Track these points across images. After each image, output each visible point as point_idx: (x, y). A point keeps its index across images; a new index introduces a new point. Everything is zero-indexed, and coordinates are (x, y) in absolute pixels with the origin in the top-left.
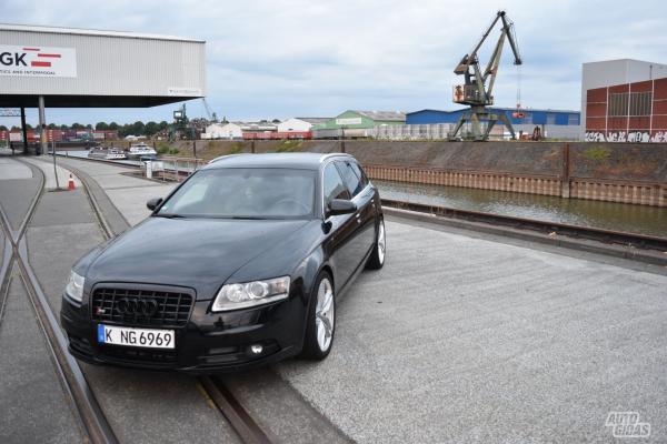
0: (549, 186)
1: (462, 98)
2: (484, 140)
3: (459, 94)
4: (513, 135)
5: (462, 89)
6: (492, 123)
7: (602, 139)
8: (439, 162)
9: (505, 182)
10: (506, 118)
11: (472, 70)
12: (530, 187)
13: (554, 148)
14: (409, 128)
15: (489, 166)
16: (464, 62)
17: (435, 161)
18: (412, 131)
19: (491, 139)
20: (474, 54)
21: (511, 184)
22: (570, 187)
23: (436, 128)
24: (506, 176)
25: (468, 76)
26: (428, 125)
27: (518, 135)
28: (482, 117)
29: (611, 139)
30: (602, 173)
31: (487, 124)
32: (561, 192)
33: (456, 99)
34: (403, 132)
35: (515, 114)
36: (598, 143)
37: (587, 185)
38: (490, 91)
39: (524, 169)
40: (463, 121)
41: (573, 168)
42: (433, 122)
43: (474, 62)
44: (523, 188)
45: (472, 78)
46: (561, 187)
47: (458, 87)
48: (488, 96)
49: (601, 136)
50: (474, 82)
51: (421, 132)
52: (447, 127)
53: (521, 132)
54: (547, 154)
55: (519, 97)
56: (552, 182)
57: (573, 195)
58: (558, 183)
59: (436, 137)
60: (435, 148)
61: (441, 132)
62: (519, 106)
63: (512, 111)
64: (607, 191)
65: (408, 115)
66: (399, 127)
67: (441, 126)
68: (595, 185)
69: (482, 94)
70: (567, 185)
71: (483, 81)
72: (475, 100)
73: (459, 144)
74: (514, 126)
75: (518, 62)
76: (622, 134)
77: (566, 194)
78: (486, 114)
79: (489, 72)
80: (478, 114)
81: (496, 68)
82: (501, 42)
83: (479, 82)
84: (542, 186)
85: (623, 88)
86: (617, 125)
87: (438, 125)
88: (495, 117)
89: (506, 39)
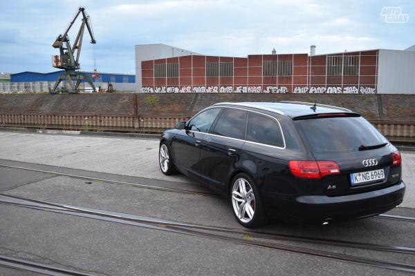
0: (125, 121)
1: (60, 64)
2: (76, 92)
3: (57, 61)
4: (94, 89)
5: (59, 58)
6: (79, 81)
7: (152, 91)
8: (46, 108)
9: (96, 120)
10: (88, 78)
11: (64, 45)
12: (113, 123)
13: (125, 97)
14: (16, 84)
15: (83, 110)
16: (59, 39)
17: (42, 108)
18: (18, 87)
19: (81, 92)
20: (66, 34)
21: (101, 121)
22: (139, 121)
23: (38, 84)
24: (96, 116)
25: (62, 49)
26: (31, 83)
27: (97, 89)
28: (73, 78)
29: (157, 91)
30: (157, 112)
31: (76, 82)
32: (133, 124)
33: (55, 64)
34: (11, 88)
35: (93, 76)
36: (150, 93)
37: (149, 119)
38: (77, 60)
39: (108, 111)
40: (61, 80)
41: (139, 109)
42: (34, 81)
43: (66, 40)
44: (109, 123)
45: (65, 51)
46: (133, 122)
47: (56, 57)
48: (77, 64)
49: (152, 89)
50: (66, 53)
51: (26, 87)
52: (46, 84)
53: (100, 87)
54: (121, 101)
55: (95, 65)
56: (127, 119)
57: (141, 126)
58: (131, 119)
59: (38, 91)
60: (41, 99)
61: (41, 87)
62: (95, 70)
63: (91, 74)
64: (161, 122)
65: (12, 76)
67: (41, 84)
68: (154, 120)
69: (73, 62)
70: (137, 120)
71: (73, 53)
72: (67, 66)
73: (59, 96)
74: (94, 84)
75: (93, 42)
76: (164, 88)
77: (137, 125)
78: (76, 75)
79: (75, 47)
80: (71, 75)
81: (80, 45)
82: (82, 28)
83: (71, 54)
84: (121, 121)
85: (163, 61)
86: (160, 83)
87: (39, 82)
88: (82, 77)
89: (86, 26)
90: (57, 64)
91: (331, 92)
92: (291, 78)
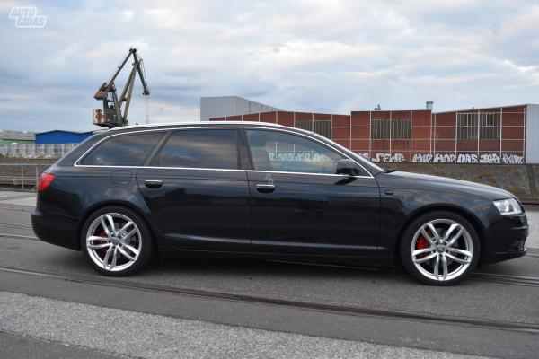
1: (103, 121)
3: (99, 117)
5: (103, 113)
11: (110, 96)
14: (42, 146)
16: (104, 88)
18: (45, 150)
20: (112, 82)
23: (71, 147)
25: (106, 102)
26: (63, 145)
33: (97, 121)
34: (36, 151)
38: (125, 116)
43: (113, 90)
45: (110, 104)
47: (99, 111)
48: (124, 120)
50: (112, 107)
51: (55, 150)
65: (38, 135)
66: (33, 147)
69: (119, 118)
71: (120, 107)
72: (113, 123)
75: (146, 93)
79: (123, 99)
81: (130, 96)
82: (133, 74)
83: (117, 108)
85: (238, 118)
87: (73, 145)
89: (137, 73)
90: (99, 120)
91: (463, 161)
92: (408, 142)
